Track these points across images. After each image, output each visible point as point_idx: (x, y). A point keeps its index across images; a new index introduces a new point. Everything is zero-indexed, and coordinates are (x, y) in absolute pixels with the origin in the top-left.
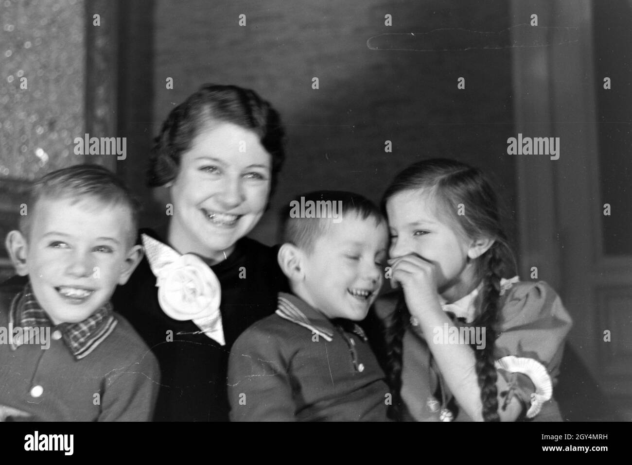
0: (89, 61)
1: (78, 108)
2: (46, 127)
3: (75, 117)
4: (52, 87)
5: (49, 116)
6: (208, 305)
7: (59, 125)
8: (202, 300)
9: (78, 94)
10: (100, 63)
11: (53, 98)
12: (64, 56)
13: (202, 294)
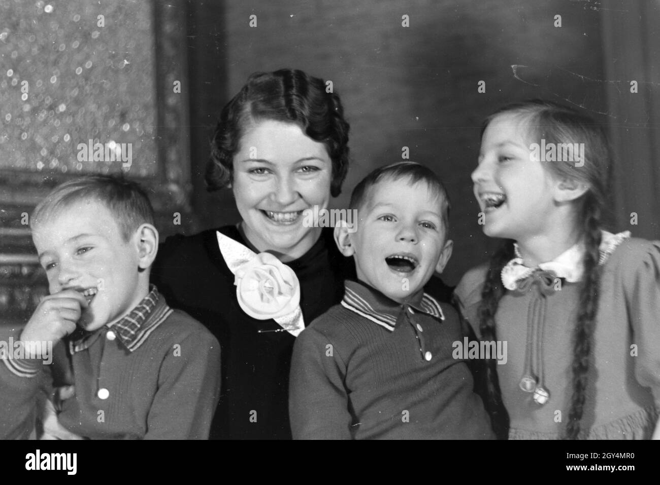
0: (158, 49)
1: (149, 97)
2: (118, 119)
3: (146, 107)
4: (122, 77)
5: (119, 107)
6: (287, 304)
7: (131, 116)
8: (281, 299)
9: (148, 82)
10: (169, 50)
11: (123, 88)
12: (132, 45)
13: (280, 293)
